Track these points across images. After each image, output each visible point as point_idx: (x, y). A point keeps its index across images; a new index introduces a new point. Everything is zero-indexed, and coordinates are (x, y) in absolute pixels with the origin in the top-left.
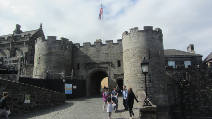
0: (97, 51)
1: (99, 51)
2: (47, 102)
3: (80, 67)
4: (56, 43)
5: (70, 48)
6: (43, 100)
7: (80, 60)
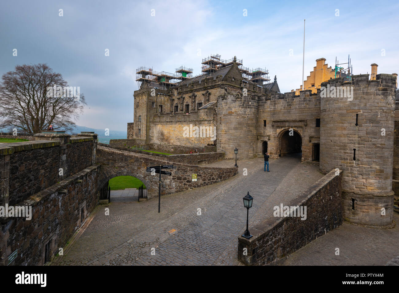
0: (288, 105)
1: (290, 105)
2: (213, 179)
3: (267, 125)
4: (236, 101)
5: (253, 103)
6: (210, 177)
7: (267, 116)
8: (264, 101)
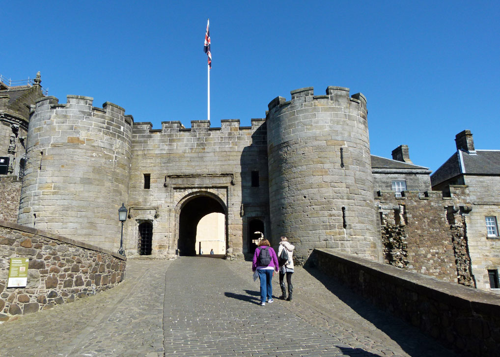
0: (198, 145)
1: (202, 144)
2: (79, 282)
3: (152, 185)
4: (91, 116)
5: (127, 131)
6: (70, 275)
7: (153, 165)
8: (147, 133)
